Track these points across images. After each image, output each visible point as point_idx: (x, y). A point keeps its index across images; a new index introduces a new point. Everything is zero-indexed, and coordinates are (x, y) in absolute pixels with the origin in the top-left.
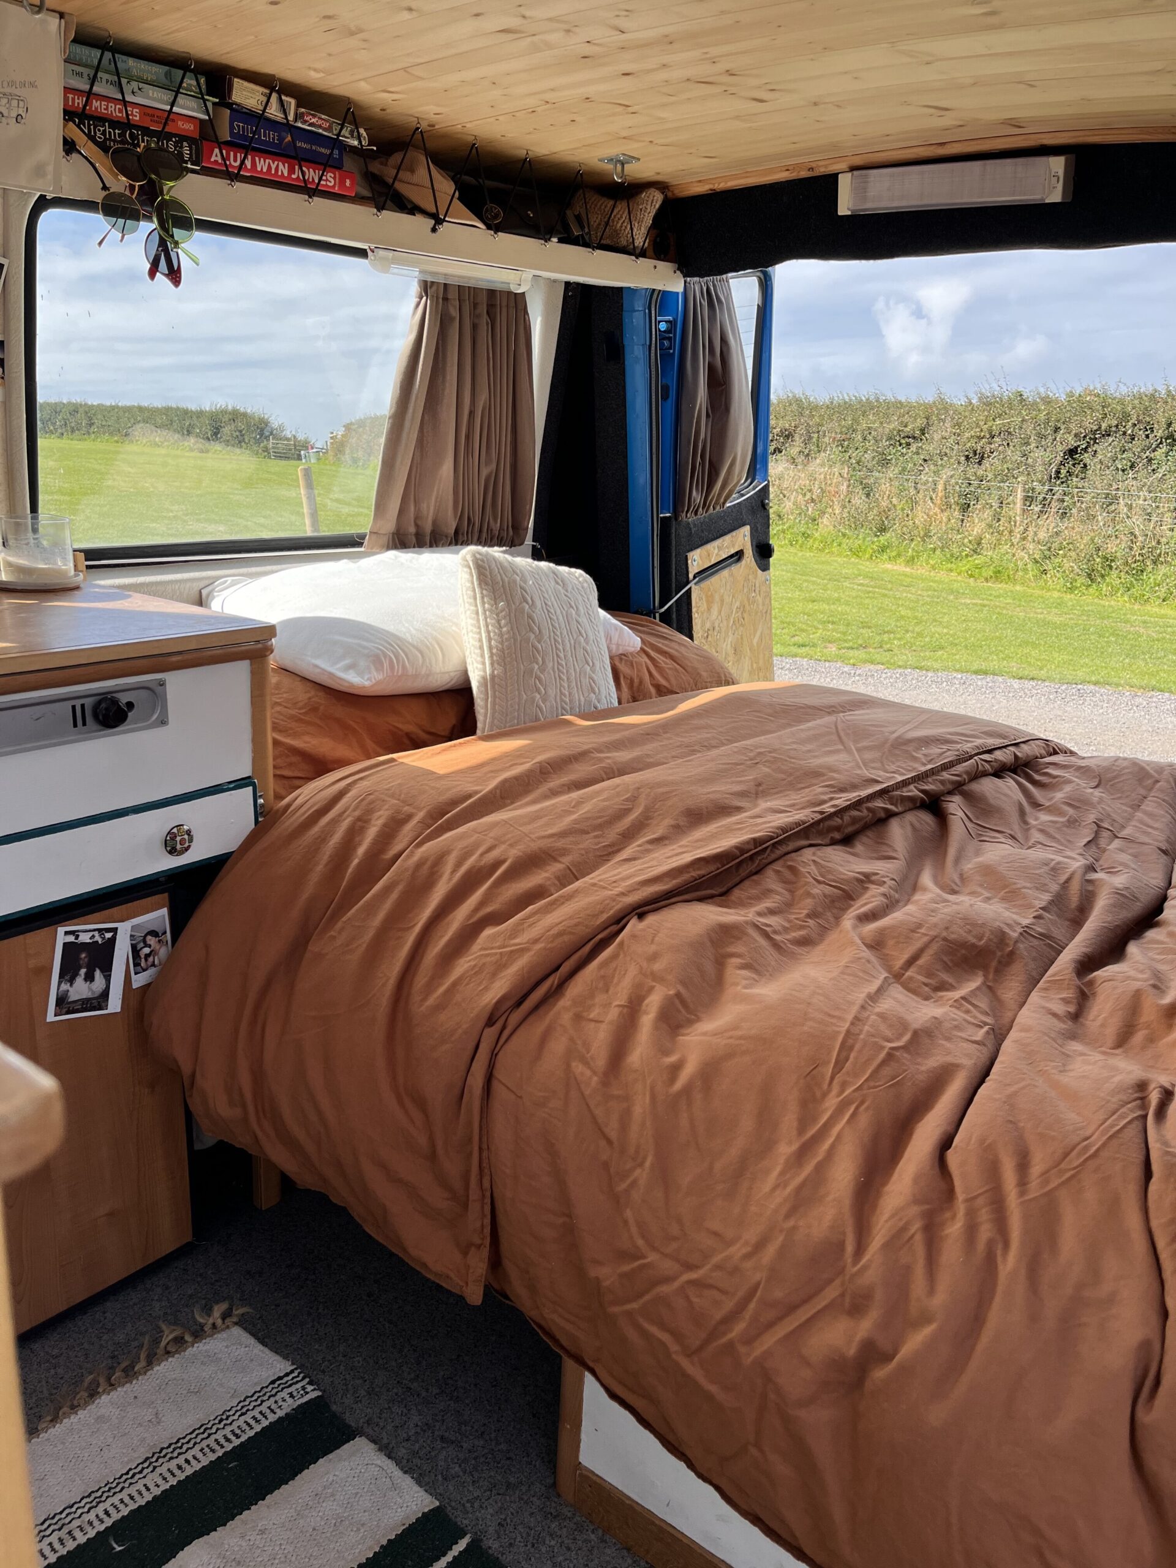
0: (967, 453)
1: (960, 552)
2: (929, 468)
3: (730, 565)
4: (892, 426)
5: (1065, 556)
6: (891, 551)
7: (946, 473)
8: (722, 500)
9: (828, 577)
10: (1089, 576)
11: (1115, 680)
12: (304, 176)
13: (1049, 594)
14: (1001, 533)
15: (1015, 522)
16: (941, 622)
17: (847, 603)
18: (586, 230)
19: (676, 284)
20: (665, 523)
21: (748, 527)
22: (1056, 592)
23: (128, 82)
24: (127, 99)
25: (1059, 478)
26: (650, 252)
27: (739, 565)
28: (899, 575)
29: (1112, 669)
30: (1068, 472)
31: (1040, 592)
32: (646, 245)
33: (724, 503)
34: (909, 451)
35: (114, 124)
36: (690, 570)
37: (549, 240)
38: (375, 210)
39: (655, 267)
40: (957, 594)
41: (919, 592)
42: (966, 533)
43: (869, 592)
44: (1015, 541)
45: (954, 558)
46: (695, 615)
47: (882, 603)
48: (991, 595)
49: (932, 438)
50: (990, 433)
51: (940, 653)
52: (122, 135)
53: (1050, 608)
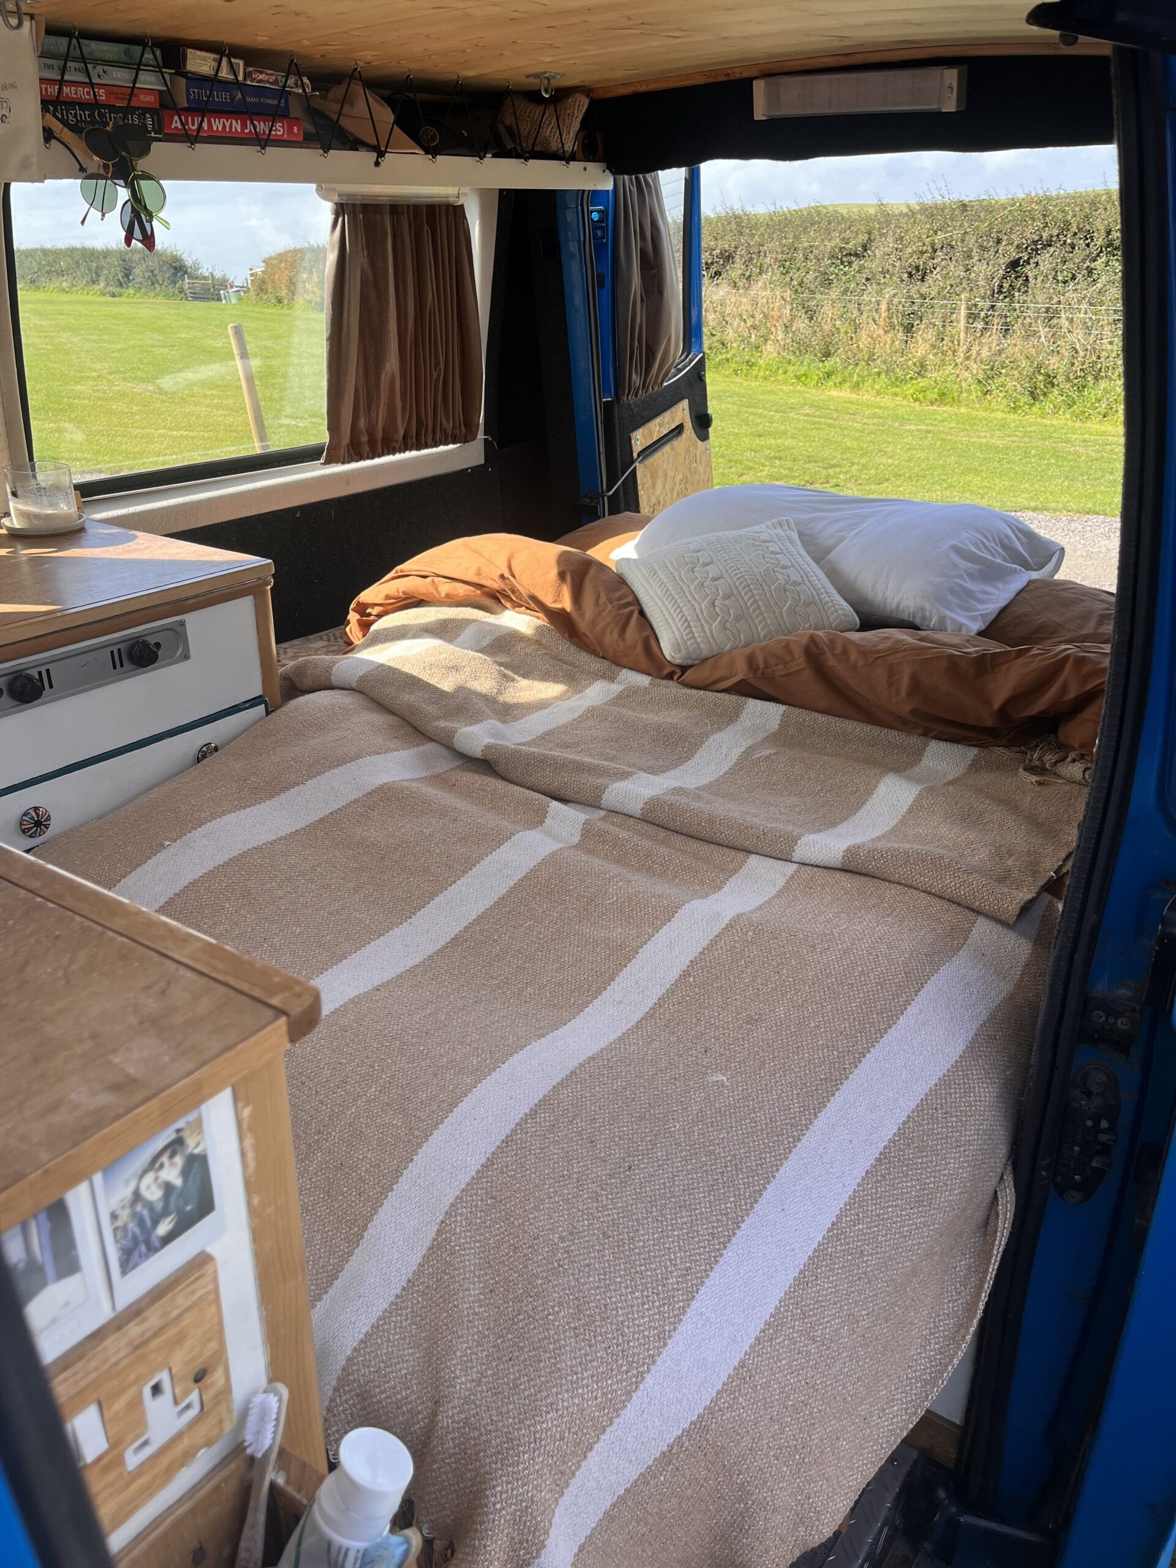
0: (909, 270)
1: (905, 376)
2: (872, 288)
3: (671, 439)
4: (833, 243)
5: (1007, 375)
6: (836, 378)
7: (889, 292)
8: (660, 380)
9: (774, 408)
10: (1032, 394)
11: (1053, 505)
12: (255, 129)
13: (993, 415)
14: (944, 353)
15: (959, 342)
16: (885, 452)
17: (793, 437)
18: (518, 141)
19: (607, 184)
20: (608, 408)
21: (686, 401)
22: (999, 413)
23: (94, 67)
24: (94, 81)
25: (1002, 292)
26: (580, 155)
27: (680, 438)
28: (845, 402)
29: (1051, 493)
30: (1011, 286)
31: (984, 414)
32: (576, 148)
33: (662, 383)
34: (851, 269)
35: (83, 106)
36: (634, 449)
37: (484, 157)
38: (321, 151)
39: (585, 169)
40: (903, 420)
41: (865, 420)
42: (910, 355)
43: (816, 423)
44: (959, 361)
45: (900, 381)
46: (641, 493)
47: (828, 434)
48: (935, 420)
49: (875, 256)
50: (933, 247)
51: (885, 485)
52: (91, 115)
53: (994, 430)
